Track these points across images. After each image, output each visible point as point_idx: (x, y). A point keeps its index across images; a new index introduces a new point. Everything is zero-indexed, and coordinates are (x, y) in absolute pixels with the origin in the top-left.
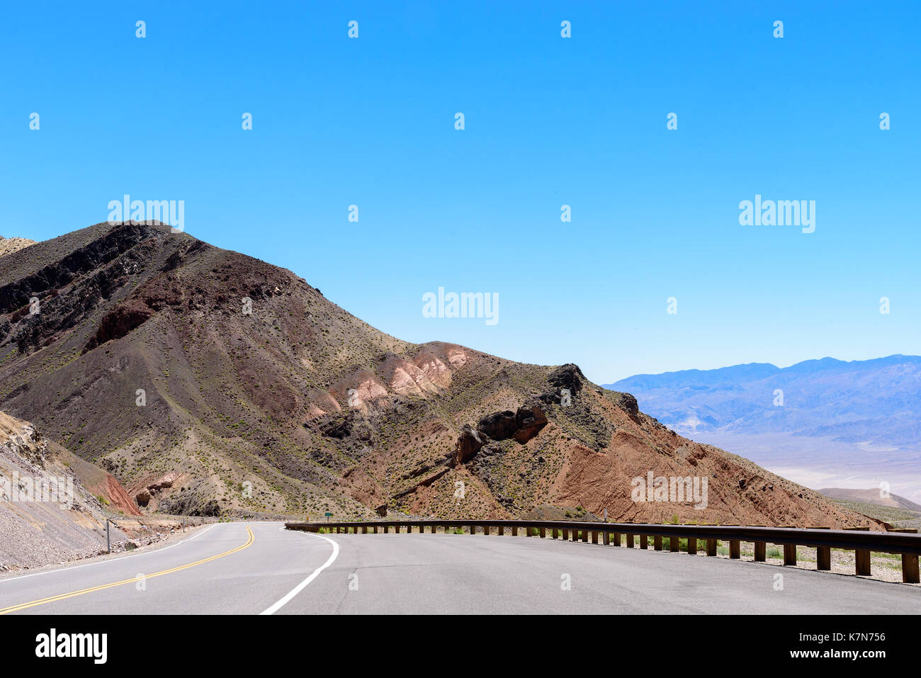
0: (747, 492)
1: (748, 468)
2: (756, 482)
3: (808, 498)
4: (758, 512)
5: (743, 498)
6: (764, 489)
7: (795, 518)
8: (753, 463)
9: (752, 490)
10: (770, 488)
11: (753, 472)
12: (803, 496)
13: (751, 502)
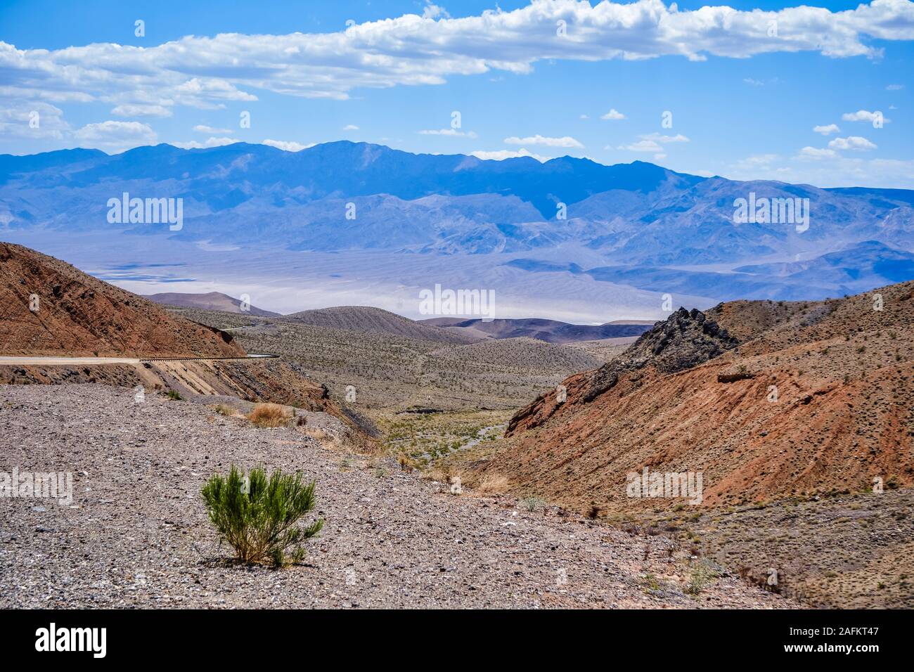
0: (62, 301)
1: (65, 272)
2: (74, 288)
3: (136, 306)
4: (76, 324)
5: (58, 308)
6: (83, 296)
7: (120, 329)
8: (71, 266)
9: (68, 298)
10: (90, 295)
11: (71, 276)
12: (130, 304)
13: (67, 313)
